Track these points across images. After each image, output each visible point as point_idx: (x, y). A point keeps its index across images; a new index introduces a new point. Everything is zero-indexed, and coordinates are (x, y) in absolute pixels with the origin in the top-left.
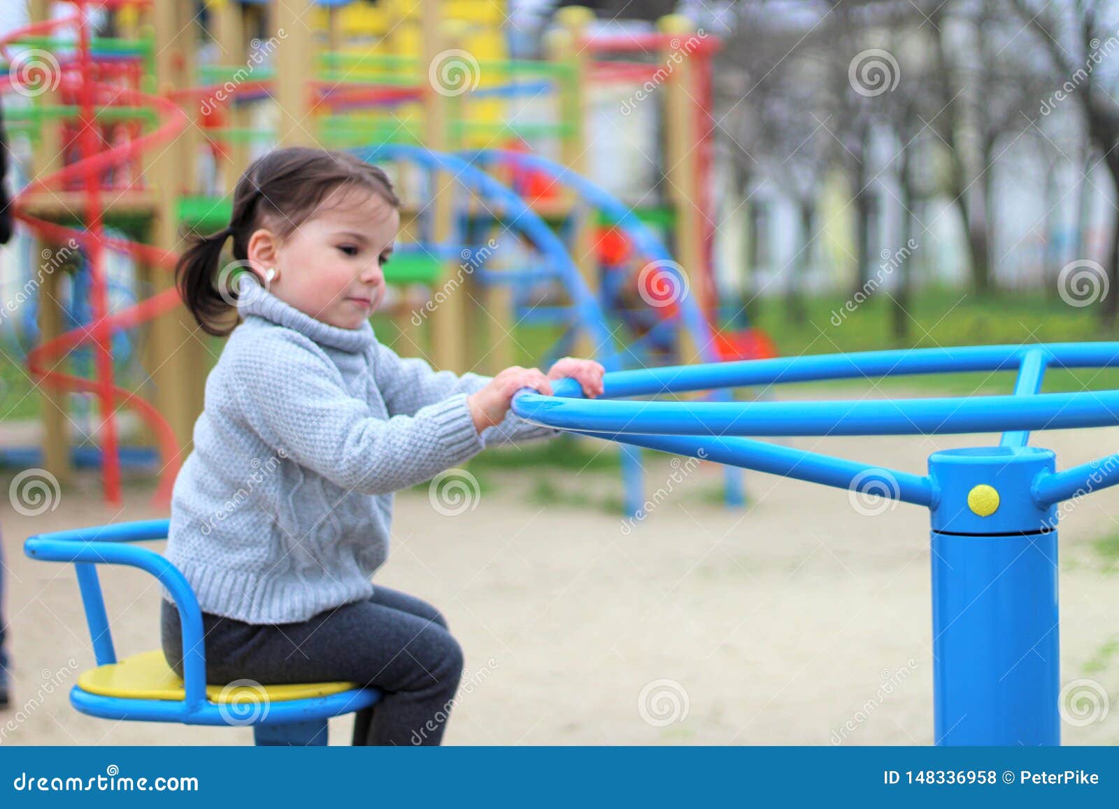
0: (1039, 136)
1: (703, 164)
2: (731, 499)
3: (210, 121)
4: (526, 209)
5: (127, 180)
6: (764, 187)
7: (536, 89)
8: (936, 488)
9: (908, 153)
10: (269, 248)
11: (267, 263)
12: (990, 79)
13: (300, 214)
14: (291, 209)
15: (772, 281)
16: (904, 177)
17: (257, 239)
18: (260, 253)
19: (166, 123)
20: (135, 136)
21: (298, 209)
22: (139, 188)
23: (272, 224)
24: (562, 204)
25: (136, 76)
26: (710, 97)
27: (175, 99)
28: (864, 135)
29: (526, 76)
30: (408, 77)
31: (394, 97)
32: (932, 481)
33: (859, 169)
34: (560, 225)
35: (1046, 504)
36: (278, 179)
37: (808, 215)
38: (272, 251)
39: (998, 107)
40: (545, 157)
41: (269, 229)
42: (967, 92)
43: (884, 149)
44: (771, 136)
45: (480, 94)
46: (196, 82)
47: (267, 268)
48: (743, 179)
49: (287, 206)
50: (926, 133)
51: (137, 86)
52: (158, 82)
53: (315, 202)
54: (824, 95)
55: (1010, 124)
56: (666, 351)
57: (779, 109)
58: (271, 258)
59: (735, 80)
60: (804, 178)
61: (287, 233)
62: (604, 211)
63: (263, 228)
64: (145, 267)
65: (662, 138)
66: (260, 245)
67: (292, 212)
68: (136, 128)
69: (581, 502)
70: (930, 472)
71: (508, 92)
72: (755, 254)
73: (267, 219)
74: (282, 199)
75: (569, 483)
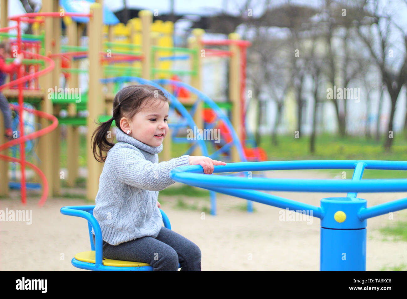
0: (365, 81)
1: (243, 87)
2: (249, 209)
3: (64, 65)
4: (178, 101)
5: (33, 86)
6: (264, 96)
7: (184, 58)
8: (323, 212)
9: (317, 86)
10: (127, 123)
11: (127, 128)
12: (347, 60)
13: (134, 111)
14: (131, 109)
15: (266, 130)
16: (316, 94)
17: (122, 121)
18: (124, 125)
19: (48, 66)
20: (37, 71)
21: (133, 109)
22: (37, 89)
23: (126, 115)
24: (191, 100)
25: (38, 48)
26: (246, 63)
27: (51, 57)
28: (302, 79)
29: (179, 53)
30: (137, 52)
31: (131, 59)
32: (322, 209)
33: (300, 90)
34: (190, 107)
35: (363, 219)
36: (125, 100)
37: (280, 107)
38: (128, 124)
39: (350, 71)
40: (186, 82)
41: (125, 117)
42: (339, 64)
43: (309, 83)
44: (268, 77)
45: (163, 59)
46: (60, 51)
47: (127, 130)
48: (257, 93)
49: (130, 109)
50: (324, 79)
51: (38, 52)
52: (46, 50)
53: (139, 106)
54: (288, 64)
55: (354, 76)
56: (227, 154)
57: (271, 68)
58: (128, 126)
59: (255, 57)
60: (279, 93)
61: (132, 117)
62: (206, 103)
63: (124, 117)
64: (39, 117)
65: (228, 77)
66: (124, 123)
67: (132, 110)
68: (37, 67)
69: (194, 208)
70: (321, 206)
71: (173, 58)
72: (260, 120)
73: (124, 114)
74: (128, 106)
75: (190, 201)
